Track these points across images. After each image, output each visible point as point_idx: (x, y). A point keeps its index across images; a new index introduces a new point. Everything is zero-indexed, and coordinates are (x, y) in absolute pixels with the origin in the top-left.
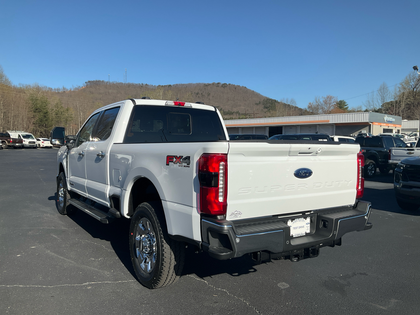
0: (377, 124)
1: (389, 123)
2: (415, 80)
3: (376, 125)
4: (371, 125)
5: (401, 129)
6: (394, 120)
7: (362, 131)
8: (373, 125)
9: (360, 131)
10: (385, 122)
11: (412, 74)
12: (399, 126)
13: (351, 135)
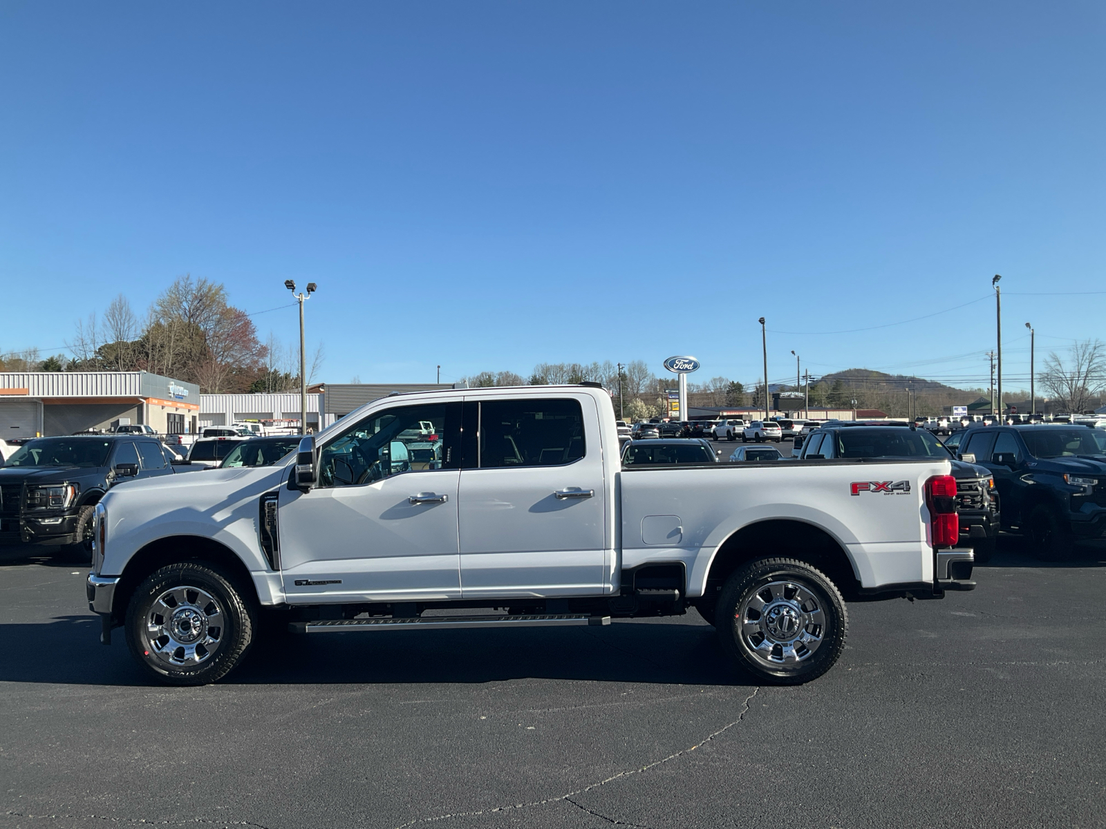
0: (156, 402)
1: (177, 400)
2: (189, 297)
3: (154, 404)
4: (142, 405)
5: (199, 414)
6: (186, 393)
7: (120, 420)
8: (150, 405)
9: (113, 420)
10: (171, 397)
11: (182, 283)
12: (195, 407)
13: (91, 430)
